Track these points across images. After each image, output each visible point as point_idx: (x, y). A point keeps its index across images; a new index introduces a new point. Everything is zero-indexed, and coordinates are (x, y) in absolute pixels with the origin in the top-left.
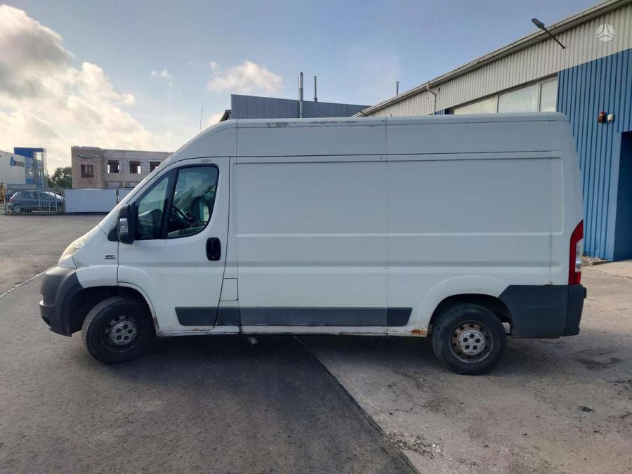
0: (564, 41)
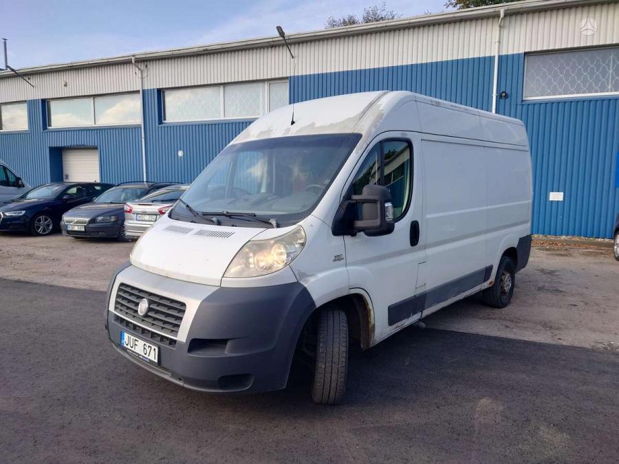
0: (296, 52)
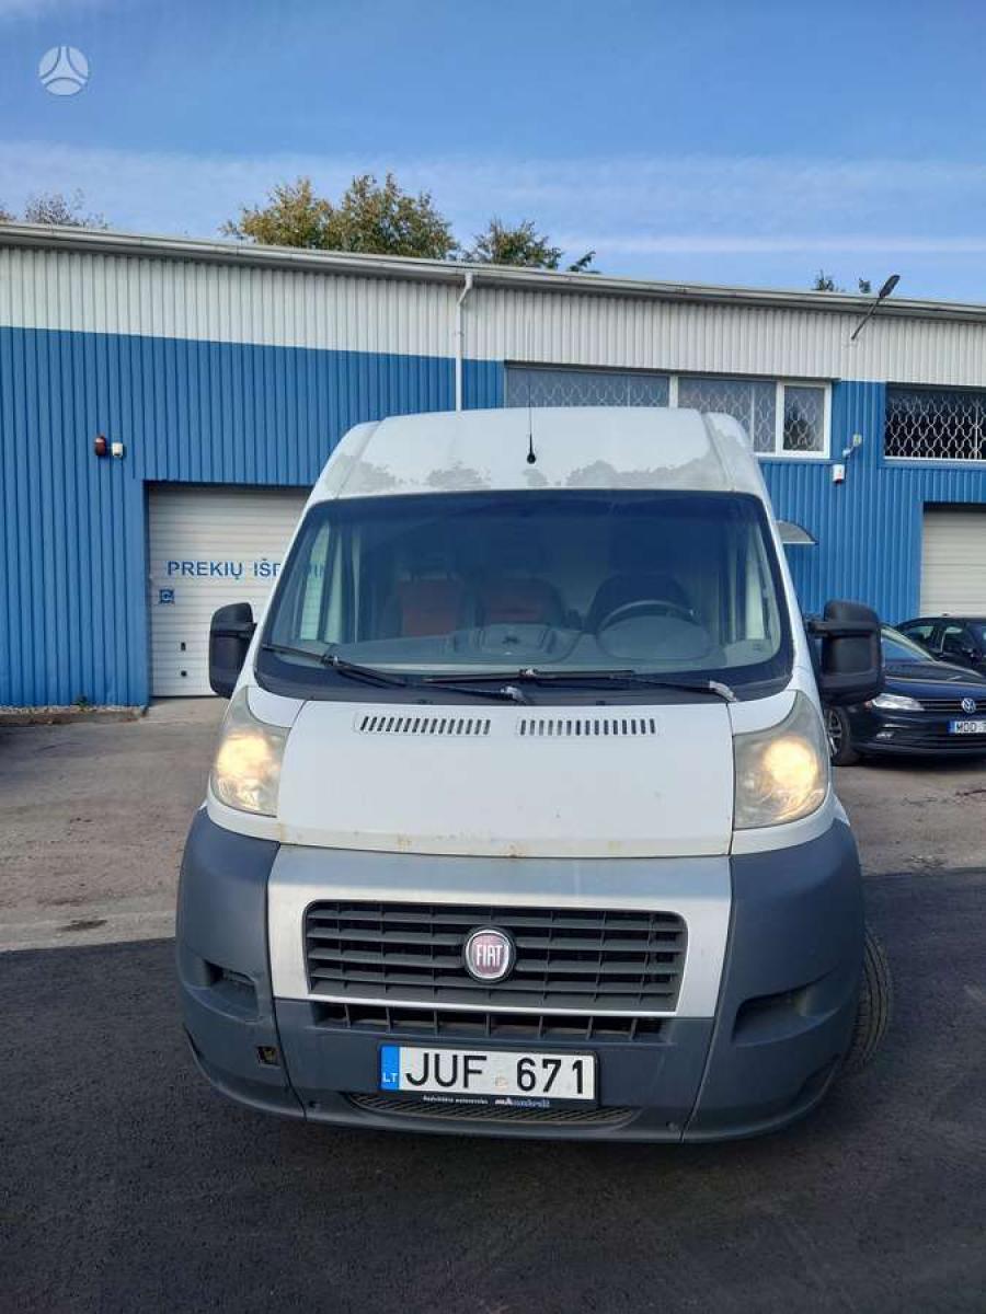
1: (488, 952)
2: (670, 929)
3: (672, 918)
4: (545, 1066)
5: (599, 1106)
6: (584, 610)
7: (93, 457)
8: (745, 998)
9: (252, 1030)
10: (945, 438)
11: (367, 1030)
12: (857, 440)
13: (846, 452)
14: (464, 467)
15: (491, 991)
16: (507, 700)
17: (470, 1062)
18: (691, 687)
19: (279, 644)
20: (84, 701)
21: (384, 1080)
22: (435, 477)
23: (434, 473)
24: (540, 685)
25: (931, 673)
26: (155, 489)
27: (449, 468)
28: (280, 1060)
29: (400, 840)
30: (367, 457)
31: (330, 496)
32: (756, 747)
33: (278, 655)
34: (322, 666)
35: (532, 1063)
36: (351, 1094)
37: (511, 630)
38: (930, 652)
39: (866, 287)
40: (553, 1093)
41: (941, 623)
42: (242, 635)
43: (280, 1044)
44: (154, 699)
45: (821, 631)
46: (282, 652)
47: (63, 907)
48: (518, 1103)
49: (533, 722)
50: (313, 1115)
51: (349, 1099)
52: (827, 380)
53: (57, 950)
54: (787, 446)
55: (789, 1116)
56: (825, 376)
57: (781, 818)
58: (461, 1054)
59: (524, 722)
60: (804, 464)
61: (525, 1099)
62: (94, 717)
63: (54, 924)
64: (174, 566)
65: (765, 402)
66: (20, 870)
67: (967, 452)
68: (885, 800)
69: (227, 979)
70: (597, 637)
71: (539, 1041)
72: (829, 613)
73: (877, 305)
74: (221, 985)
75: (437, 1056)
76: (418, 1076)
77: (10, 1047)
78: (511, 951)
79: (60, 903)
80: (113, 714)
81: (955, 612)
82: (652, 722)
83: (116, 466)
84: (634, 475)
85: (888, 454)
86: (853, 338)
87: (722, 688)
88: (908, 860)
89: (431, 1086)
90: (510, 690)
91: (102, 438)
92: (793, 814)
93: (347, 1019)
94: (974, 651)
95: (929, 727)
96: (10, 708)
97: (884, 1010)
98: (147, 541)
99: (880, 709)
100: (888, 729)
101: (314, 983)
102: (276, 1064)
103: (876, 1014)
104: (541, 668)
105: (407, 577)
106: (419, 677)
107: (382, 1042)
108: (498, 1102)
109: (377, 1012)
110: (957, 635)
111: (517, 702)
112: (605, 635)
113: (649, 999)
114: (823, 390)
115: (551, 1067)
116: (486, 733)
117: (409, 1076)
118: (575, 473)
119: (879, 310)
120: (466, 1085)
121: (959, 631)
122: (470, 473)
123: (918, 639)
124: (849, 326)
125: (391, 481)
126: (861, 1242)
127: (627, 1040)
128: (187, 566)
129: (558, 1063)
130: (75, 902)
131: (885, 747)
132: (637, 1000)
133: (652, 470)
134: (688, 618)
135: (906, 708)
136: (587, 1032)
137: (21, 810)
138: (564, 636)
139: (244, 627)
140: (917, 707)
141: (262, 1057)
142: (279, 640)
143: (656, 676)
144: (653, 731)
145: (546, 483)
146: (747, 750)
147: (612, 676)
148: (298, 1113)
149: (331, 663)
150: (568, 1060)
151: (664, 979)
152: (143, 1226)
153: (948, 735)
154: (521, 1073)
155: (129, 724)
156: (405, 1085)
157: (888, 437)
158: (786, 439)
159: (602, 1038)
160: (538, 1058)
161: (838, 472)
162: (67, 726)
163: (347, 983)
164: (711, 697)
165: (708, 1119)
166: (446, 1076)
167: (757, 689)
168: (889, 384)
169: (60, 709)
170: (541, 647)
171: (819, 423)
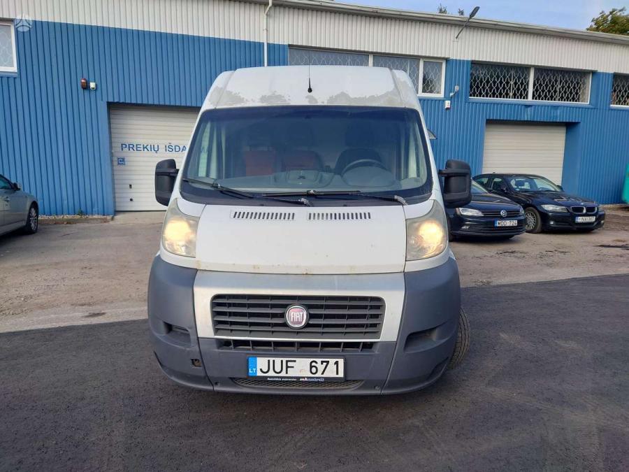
1: (297, 316)
2: (377, 305)
3: (379, 299)
4: (322, 364)
5: (345, 381)
6: (333, 165)
7: (81, 90)
8: (410, 333)
9: (188, 352)
10: (498, 88)
11: (241, 350)
12: (457, 88)
13: (452, 94)
14: (276, 94)
15: (297, 332)
16: (301, 204)
17: (289, 363)
18: (387, 198)
19: (190, 178)
20: (81, 213)
21: (250, 372)
22: (263, 98)
23: (263, 96)
24: (316, 198)
25: (486, 199)
26: (113, 107)
27: (269, 94)
28: (202, 365)
29: (254, 267)
30: (229, 88)
31: (212, 107)
32: (416, 225)
33: (190, 183)
34: (212, 189)
35: (316, 363)
36: (234, 378)
37: (302, 173)
38: (487, 190)
39: (462, 13)
40: (325, 375)
41: (492, 176)
42: (171, 175)
43: (202, 358)
44: (117, 212)
45: (445, 174)
46: (192, 182)
47: (84, 307)
48: (310, 380)
49: (314, 214)
50: (217, 388)
51: (234, 381)
52: (443, 59)
53: (83, 326)
54: (424, 91)
55: (426, 383)
56: (443, 56)
57: (424, 257)
58: (284, 360)
59: (310, 214)
60: (432, 100)
61: (313, 378)
62: (87, 221)
63: (80, 314)
64: (124, 146)
65: (414, 68)
66: (60, 291)
67: (507, 95)
68: (465, 257)
69: (174, 331)
70: (342, 176)
71: (319, 353)
72: (448, 165)
73: (469, 22)
74: (172, 333)
75: (274, 361)
76: (265, 370)
77: (66, 368)
78: (307, 315)
79: (82, 305)
80: (96, 219)
81: (498, 171)
82: (369, 214)
83: (93, 94)
84: (360, 99)
85: (471, 96)
86: (457, 38)
87: (400, 199)
88: (475, 282)
89: (271, 373)
90: (303, 200)
91: (85, 79)
92: (430, 255)
93: (232, 346)
94: (507, 190)
95: (486, 223)
96: (45, 216)
97: (467, 340)
98: (110, 133)
99: (464, 215)
100: (467, 225)
101: (216, 331)
102: (200, 366)
103: (463, 342)
104: (317, 190)
105: (248, 149)
106: (259, 194)
107: (248, 356)
108: (301, 380)
109: (246, 343)
110: (499, 182)
111: (306, 205)
112: (345, 175)
113: (368, 334)
114: (442, 63)
115: (325, 364)
116: (293, 219)
117: (261, 370)
118: (331, 98)
119: (468, 24)
120: (287, 373)
121: (500, 180)
122: (280, 97)
123: (482, 184)
124: (455, 31)
125: (242, 100)
126: (457, 435)
127: (358, 352)
128: (131, 146)
129: (328, 362)
130: (89, 305)
131: (464, 233)
132: (362, 335)
133: (367, 97)
134: (383, 168)
135: (476, 215)
136: (340, 349)
137: (57, 264)
138: (326, 176)
139: (172, 171)
140: (480, 214)
141: (193, 363)
142: (190, 177)
143: (370, 193)
144: (370, 218)
145: (317, 102)
146: (411, 226)
147: (350, 193)
148: (210, 388)
149: (217, 187)
150: (332, 361)
151: (374, 325)
152: (139, 440)
153: (494, 227)
154: (311, 367)
155: (105, 224)
156: (259, 374)
157: (471, 87)
158: (424, 88)
159: (348, 351)
160: (319, 360)
161: (447, 104)
162: (74, 225)
163: (232, 330)
164: (395, 203)
165: (392, 385)
166: (278, 369)
167: (416, 199)
168: (472, 61)
169: (70, 217)
170: (316, 180)
171: (440, 79)
